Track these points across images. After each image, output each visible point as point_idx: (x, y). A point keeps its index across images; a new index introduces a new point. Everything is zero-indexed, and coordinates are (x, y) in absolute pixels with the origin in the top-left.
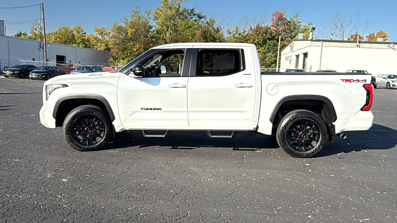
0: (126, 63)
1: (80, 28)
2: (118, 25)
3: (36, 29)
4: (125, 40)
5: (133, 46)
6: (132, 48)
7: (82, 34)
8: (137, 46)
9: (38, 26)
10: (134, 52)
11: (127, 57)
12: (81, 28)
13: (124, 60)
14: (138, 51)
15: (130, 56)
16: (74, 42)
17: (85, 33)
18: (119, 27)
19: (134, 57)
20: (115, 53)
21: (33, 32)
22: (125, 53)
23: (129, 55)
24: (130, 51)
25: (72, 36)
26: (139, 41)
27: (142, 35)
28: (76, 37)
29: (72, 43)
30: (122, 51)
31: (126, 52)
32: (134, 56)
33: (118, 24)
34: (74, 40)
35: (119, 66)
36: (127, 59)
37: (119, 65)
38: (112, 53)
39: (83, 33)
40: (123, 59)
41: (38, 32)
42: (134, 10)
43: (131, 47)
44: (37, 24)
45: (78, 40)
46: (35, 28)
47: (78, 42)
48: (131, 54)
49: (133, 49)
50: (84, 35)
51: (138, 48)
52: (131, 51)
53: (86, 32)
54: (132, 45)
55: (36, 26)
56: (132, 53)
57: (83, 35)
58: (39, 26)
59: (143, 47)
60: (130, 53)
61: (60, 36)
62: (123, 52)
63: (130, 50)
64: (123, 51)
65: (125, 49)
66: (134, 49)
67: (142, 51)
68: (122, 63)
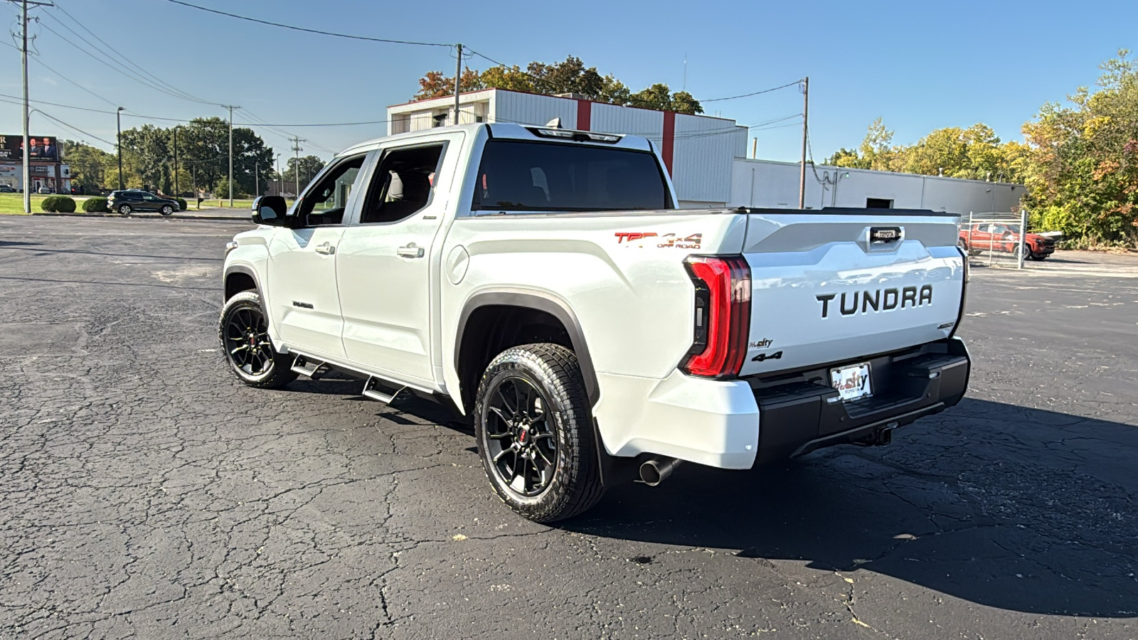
0: (1063, 214)
1: (985, 128)
2: (1056, 109)
3: (875, 141)
4: (1070, 149)
5: (1093, 167)
6: (1088, 172)
7: (990, 142)
8: (1108, 164)
9: (879, 132)
10: (1096, 182)
11: (1070, 197)
12: (988, 127)
13: (1060, 207)
14: (1110, 180)
15: (1079, 195)
16: (964, 165)
17: (998, 140)
18: (1059, 116)
19: (1092, 197)
20: (1038, 188)
21: (866, 147)
22: (1067, 187)
23: (1077, 192)
24: (1082, 180)
25: (960, 150)
26: (1115, 151)
27: (1129, 131)
28: (971, 152)
29: (958, 167)
30: (1058, 182)
31: (1069, 185)
32: (1092, 195)
33: (1058, 105)
34: (965, 160)
35: (973, 222)
36: (1069, 205)
37: (971, 220)
38: (1028, 189)
39: (992, 139)
40: (1059, 204)
41: (878, 145)
42: (1112, 60)
43: (1086, 169)
44: (878, 127)
45: (975, 158)
46: (874, 137)
47: (974, 163)
48: (1085, 188)
49: (1092, 173)
50: (994, 145)
51: (1110, 170)
52: (1085, 180)
53: (1000, 137)
54: (1090, 164)
55: (877, 133)
56: (1088, 185)
57: (991, 144)
58: (882, 132)
59: (1126, 167)
60: (1082, 188)
61: (930, 151)
62: (1060, 185)
63: (1082, 177)
64: (1060, 181)
65: (1066, 175)
66: (1094, 174)
67: (1122, 180)
68: (1053, 214)
